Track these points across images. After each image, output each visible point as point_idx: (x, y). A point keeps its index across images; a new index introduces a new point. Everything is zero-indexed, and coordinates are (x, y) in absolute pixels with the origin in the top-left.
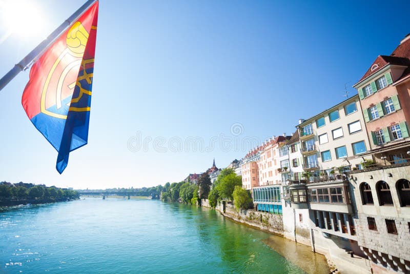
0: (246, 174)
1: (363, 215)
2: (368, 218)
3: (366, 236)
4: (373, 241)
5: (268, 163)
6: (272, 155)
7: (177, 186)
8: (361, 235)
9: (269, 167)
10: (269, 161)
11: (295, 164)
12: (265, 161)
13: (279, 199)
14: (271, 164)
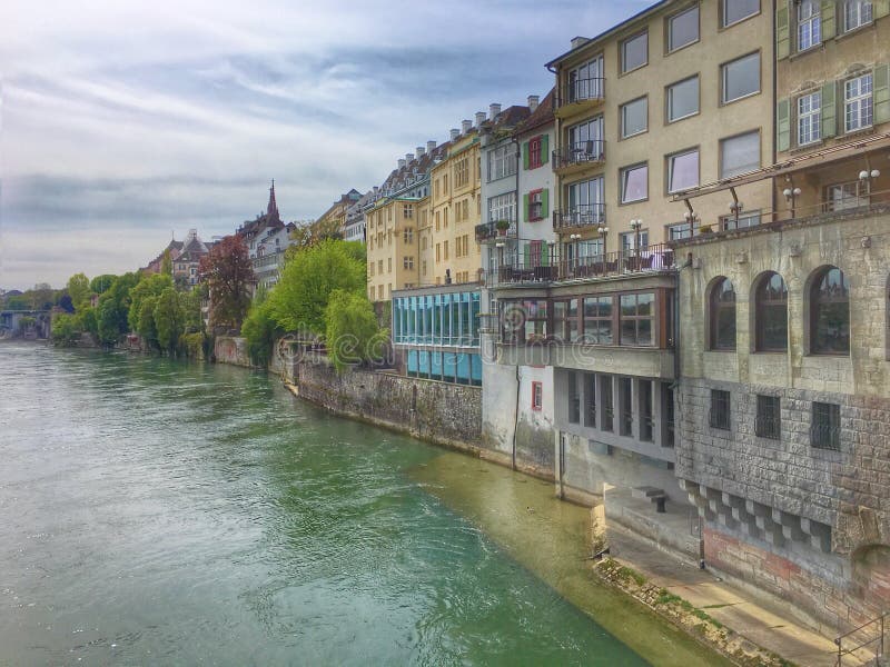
0: (380, 245)
1: (701, 384)
2: (713, 391)
3: (699, 447)
4: (715, 461)
5: (458, 204)
6: (471, 178)
7: (117, 290)
8: (686, 445)
9: (458, 220)
10: (461, 199)
11: (534, 211)
12: (448, 197)
13: (476, 334)
14: (466, 211)
